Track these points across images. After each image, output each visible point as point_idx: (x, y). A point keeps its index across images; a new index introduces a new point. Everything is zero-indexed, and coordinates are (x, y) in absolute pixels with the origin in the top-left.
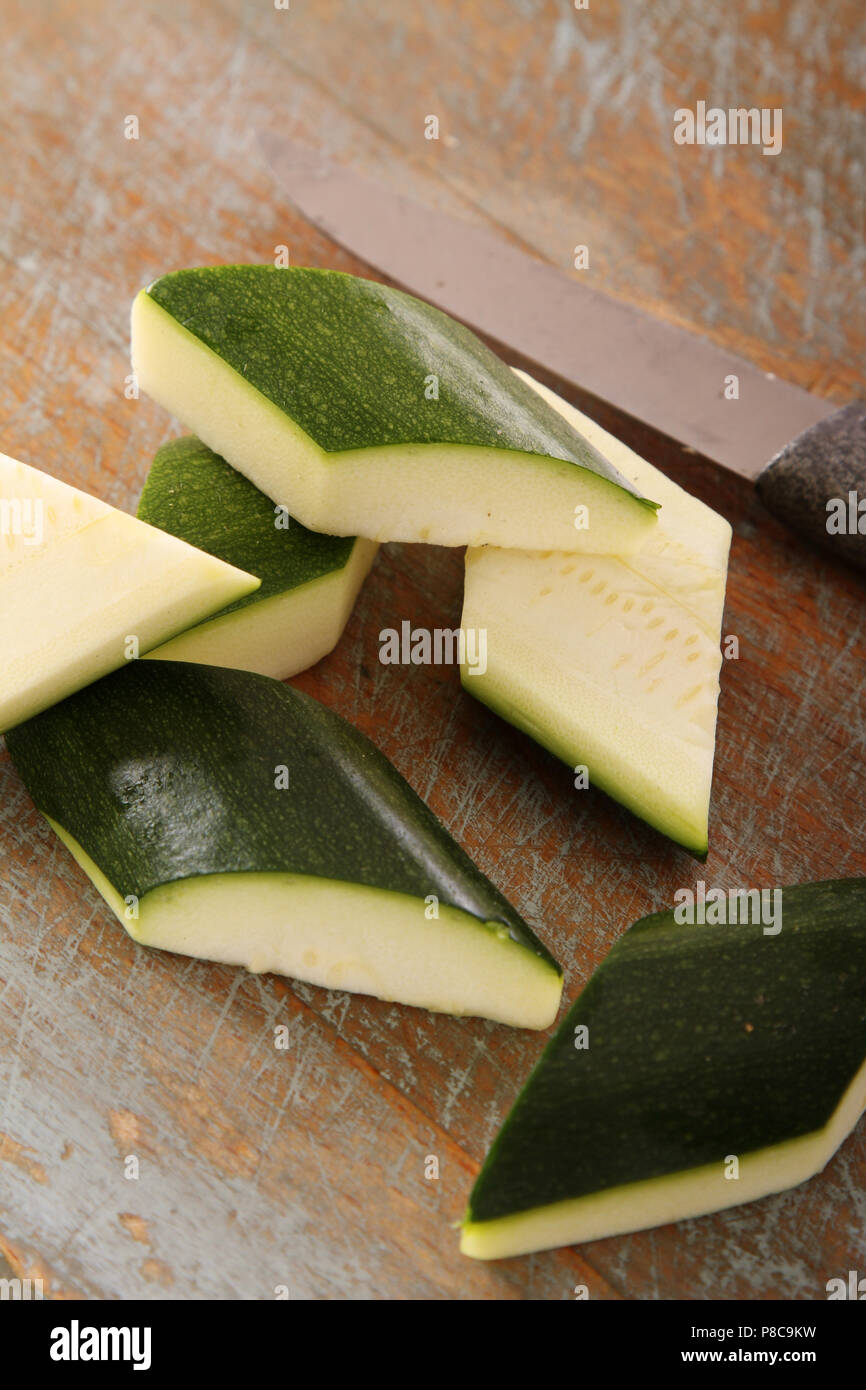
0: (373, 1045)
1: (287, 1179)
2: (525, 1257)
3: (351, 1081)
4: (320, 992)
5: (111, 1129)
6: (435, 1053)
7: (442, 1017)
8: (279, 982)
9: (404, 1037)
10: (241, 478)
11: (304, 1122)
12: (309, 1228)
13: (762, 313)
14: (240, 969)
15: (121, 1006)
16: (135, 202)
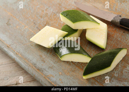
0: (79, 66)
1: (72, 75)
2: (89, 79)
3: (77, 68)
4: (75, 62)
5: (59, 73)
6: (84, 66)
7: (84, 63)
8: (72, 62)
9: (81, 65)
10: (69, 26)
11: (73, 71)
12: (73, 78)
13: (114, 9)
14: (69, 61)
15: (60, 65)
16: (66, 9)
